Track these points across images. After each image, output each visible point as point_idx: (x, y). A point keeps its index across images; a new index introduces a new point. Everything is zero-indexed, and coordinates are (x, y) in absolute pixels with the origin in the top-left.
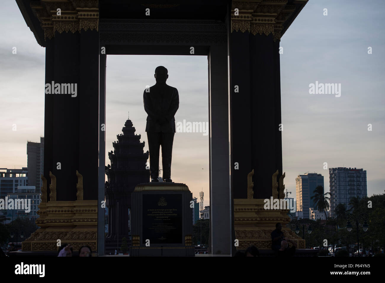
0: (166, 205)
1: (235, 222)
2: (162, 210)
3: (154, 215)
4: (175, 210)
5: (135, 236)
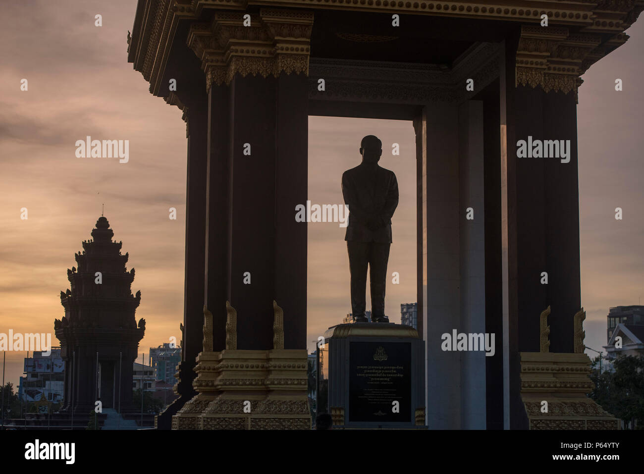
0: (386, 359)
1: (523, 388)
2: (380, 368)
3: (367, 375)
4: (400, 368)
5: (335, 409)
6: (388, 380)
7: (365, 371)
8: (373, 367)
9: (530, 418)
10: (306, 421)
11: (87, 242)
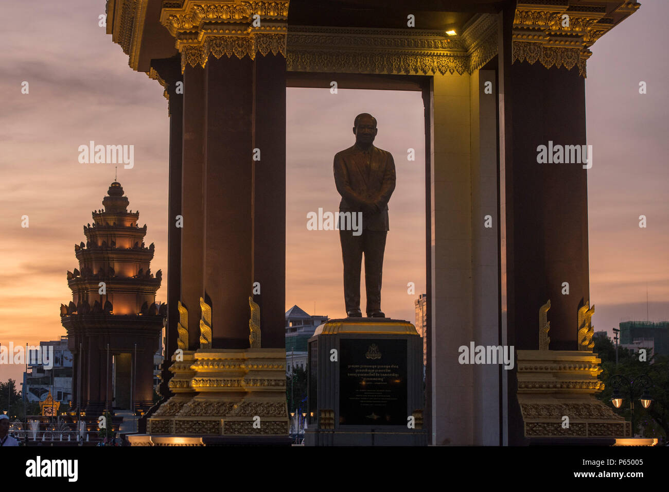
0: (380, 358)
1: (519, 389)
2: (373, 367)
3: (358, 375)
4: (395, 367)
5: (325, 412)
6: (382, 380)
7: (357, 371)
8: (365, 366)
9: (525, 420)
10: (283, 424)
11: (98, 212)
